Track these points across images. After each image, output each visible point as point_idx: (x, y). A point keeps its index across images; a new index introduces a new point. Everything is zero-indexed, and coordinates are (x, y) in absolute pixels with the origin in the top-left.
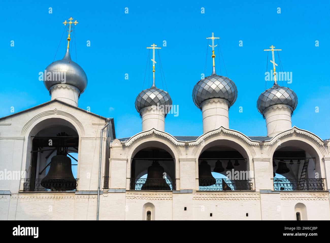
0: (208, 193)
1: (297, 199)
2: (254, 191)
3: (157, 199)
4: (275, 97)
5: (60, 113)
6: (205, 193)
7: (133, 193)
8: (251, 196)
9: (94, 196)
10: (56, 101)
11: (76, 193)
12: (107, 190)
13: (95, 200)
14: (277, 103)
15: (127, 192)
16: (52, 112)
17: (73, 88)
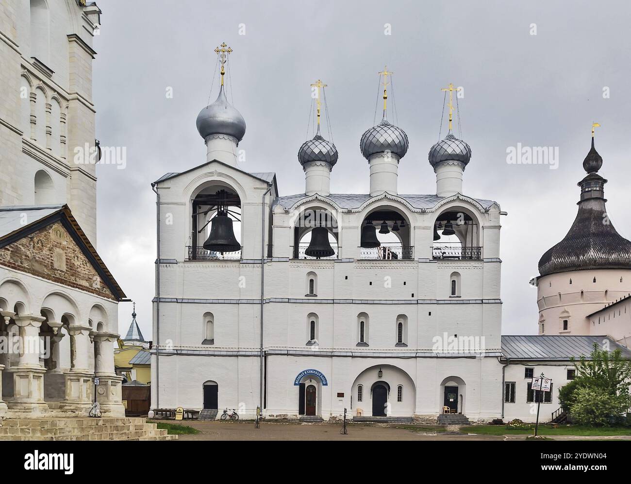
0: (369, 262)
1: (453, 268)
2: (413, 260)
3: (320, 268)
4: (446, 152)
5: (220, 174)
6: (366, 262)
7: (296, 261)
8: (410, 265)
9: (258, 265)
10: (215, 161)
11: (241, 262)
12: (271, 259)
13: (260, 269)
14: (448, 158)
15: (290, 261)
16: (211, 174)
17: (231, 138)
